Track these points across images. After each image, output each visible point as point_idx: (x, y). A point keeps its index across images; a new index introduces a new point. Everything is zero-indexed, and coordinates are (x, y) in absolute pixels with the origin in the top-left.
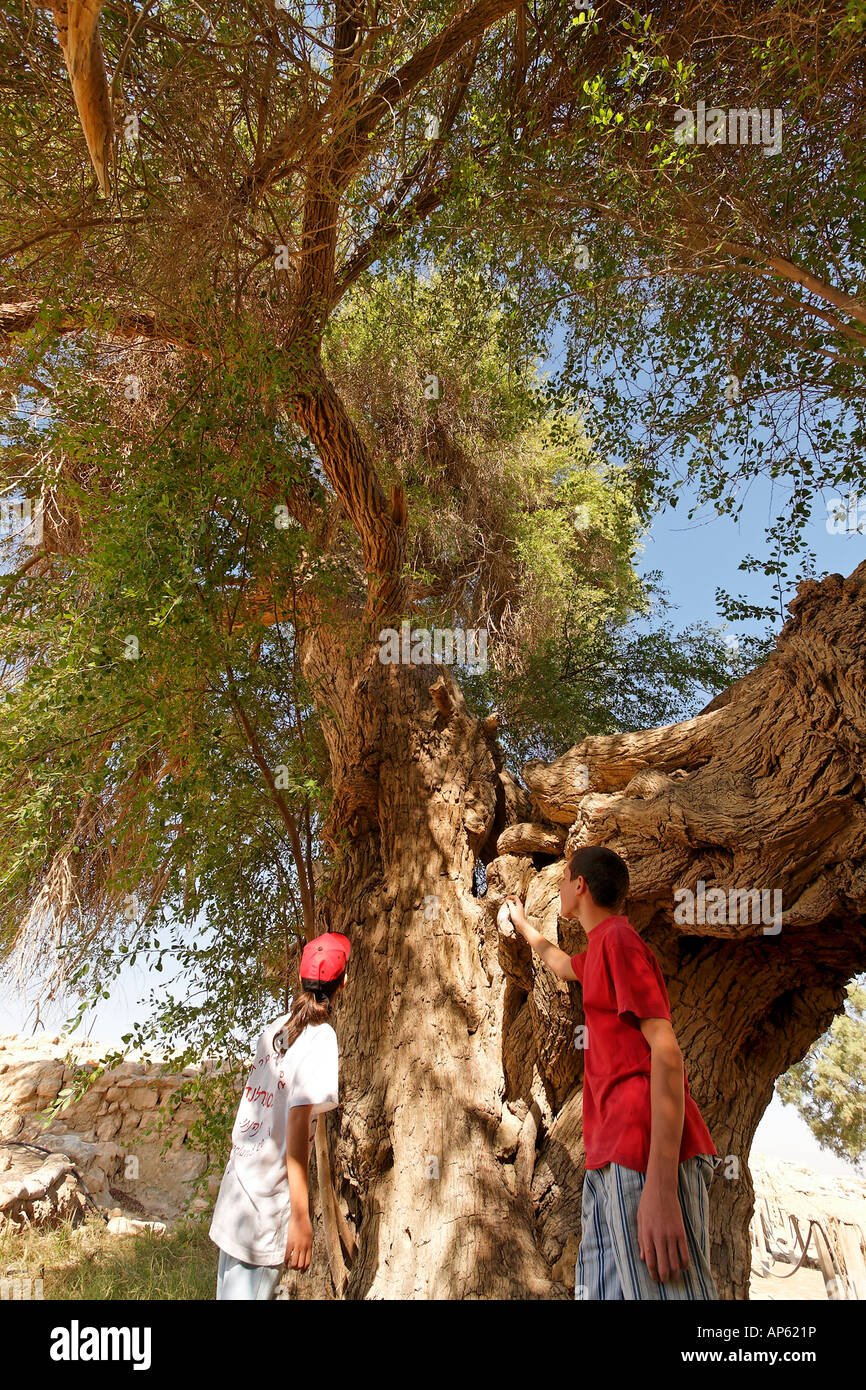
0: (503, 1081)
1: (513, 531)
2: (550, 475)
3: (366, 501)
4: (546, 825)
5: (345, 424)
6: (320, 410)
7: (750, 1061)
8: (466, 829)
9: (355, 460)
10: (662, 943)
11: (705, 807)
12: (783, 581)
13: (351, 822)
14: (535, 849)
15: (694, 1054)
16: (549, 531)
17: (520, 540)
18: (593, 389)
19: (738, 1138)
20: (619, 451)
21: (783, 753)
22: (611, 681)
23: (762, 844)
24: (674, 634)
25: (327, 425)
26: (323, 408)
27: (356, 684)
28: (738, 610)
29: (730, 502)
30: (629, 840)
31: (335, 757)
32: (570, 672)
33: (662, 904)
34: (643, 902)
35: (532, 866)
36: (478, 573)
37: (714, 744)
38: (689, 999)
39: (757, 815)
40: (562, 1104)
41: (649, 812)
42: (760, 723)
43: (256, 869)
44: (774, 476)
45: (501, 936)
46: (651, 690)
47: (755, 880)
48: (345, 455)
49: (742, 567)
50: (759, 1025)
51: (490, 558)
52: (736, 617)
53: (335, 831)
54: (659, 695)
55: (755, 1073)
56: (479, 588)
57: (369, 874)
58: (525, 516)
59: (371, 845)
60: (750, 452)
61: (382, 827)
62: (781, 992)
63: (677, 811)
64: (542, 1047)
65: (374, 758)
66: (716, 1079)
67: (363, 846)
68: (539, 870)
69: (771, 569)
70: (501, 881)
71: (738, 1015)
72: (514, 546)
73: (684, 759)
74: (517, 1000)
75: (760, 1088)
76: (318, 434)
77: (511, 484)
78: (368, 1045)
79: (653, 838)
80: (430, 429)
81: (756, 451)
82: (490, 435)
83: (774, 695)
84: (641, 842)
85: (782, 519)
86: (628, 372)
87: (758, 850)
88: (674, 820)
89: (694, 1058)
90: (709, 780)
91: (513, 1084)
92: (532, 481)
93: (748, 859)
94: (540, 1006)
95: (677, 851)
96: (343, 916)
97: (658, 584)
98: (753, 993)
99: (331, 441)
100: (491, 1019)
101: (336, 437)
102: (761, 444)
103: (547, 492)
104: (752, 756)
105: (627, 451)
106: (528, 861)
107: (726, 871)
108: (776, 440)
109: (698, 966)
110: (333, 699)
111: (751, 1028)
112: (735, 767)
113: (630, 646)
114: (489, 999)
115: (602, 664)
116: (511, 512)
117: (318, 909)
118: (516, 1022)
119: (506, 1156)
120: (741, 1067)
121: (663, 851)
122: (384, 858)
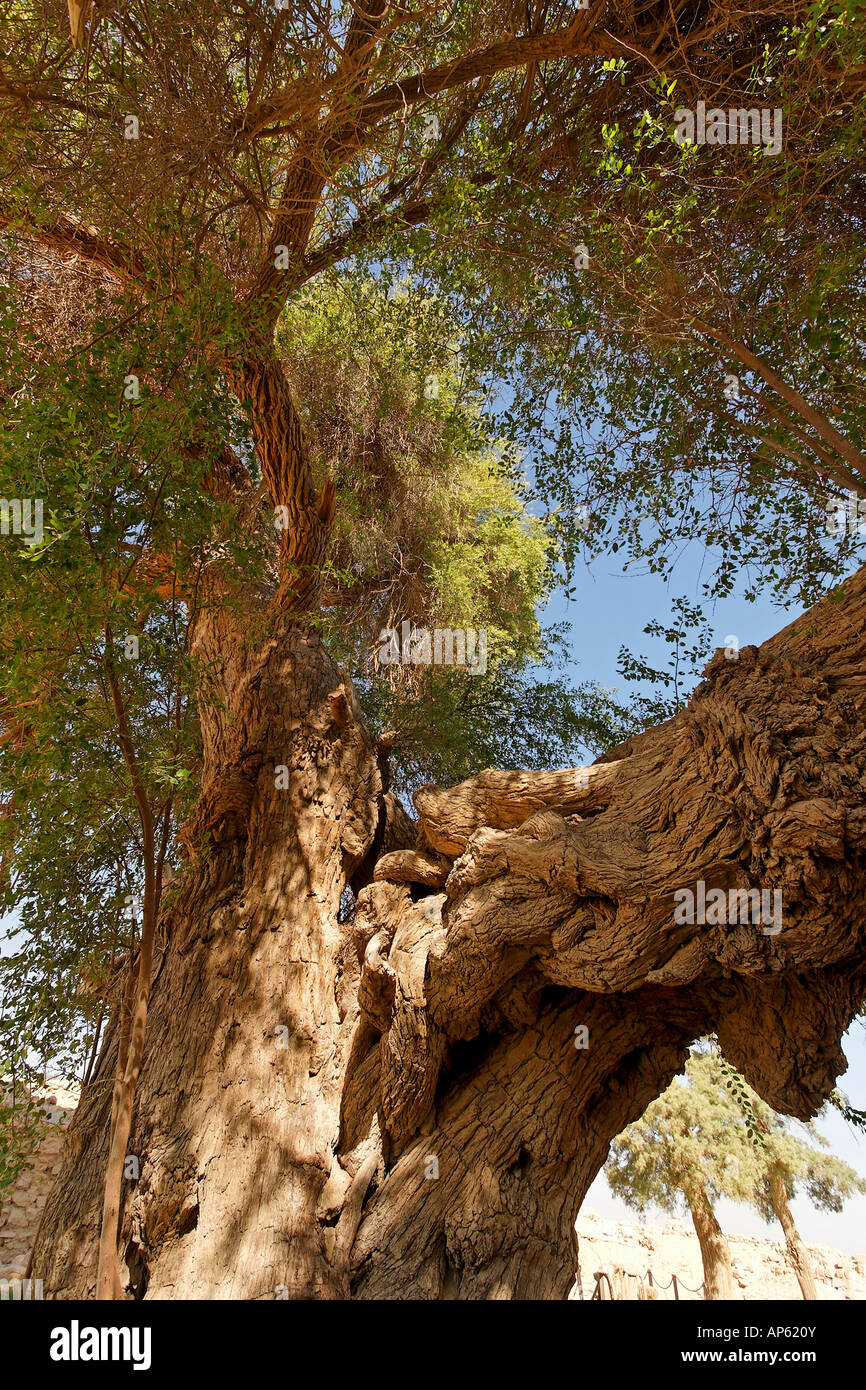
0: (337, 1132)
1: (430, 557)
2: (474, 513)
3: (294, 491)
4: (431, 855)
5: (288, 408)
6: (263, 386)
7: (592, 1120)
8: (342, 848)
9: (291, 447)
10: (529, 990)
11: (600, 855)
12: (682, 649)
13: (216, 826)
14: (414, 878)
15: (541, 1109)
16: (465, 565)
17: (438, 567)
18: (545, 431)
19: (570, 1200)
20: (558, 495)
21: (680, 811)
22: (504, 721)
23: (648, 899)
24: (569, 688)
25: (267, 403)
26: (267, 384)
27: (249, 676)
28: (635, 670)
29: (662, 560)
30: (516, 880)
31: (210, 754)
32: (467, 705)
33: (538, 950)
34: (520, 946)
35: (408, 896)
36: (389, 591)
37: (614, 793)
38: (544, 1051)
39: (648, 869)
40: (398, 1157)
41: (543, 854)
42: (662, 778)
43: (97, 865)
44: (709, 543)
45: (367, 969)
46: (541, 737)
47: (635, 935)
48: (281, 439)
49: (647, 630)
50: (605, 1083)
51: (405, 579)
52: (634, 676)
53: (196, 834)
54: (546, 743)
55: (595, 1131)
56: (388, 606)
57: (226, 886)
58: (444, 545)
59: (235, 853)
60: (687, 518)
61: (251, 835)
62: (631, 1048)
63: (572, 857)
64: (387, 1094)
65: (255, 759)
66: (559, 1138)
67: (225, 854)
68: (415, 901)
69: (671, 636)
70: (372, 909)
71: (588, 1070)
72: (429, 571)
73: (581, 805)
74: (369, 1039)
75: (598, 1147)
76: (256, 410)
77: (437, 512)
78: (191, 1082)
79: (542, 881)
80: (369, 439)
81: (693, 519)
82: (426, 459)
83: (678, 754)
84: (528, 884)
85: (706, 586)
86: (584, 420)
87: (644, 905)
88: (567, 865)
89: (541, 1114)
90: (605, 828)
91: (349, 1135)
92: (457, 514)
93: (631, 912)
94: (393, 1050)
95: (563, 897)
96: (188, 930)
97: (564, 636)
98: (605, 1048)
99: (269, 423)
100: (336, 1060)
101: (274, 418)
102: (698, 513)
103: (469, 528)
104: (649, 810)
105: (566, 497)
106: (407, 891)
107: (607, 923)
108: (712, 511)
109: (557, 1017)
110: (218, 690)
111: (598, 1085)
112: (631, 818)
113: (529, 690)
114: (336, 1040)
115: (497, 704)
116: (432, 539)
117: (160, 919)
118: (364, 1065)
119: (328, 1218)
120: (583, 1125)
121: (549, 895)
122: (246, 870)
